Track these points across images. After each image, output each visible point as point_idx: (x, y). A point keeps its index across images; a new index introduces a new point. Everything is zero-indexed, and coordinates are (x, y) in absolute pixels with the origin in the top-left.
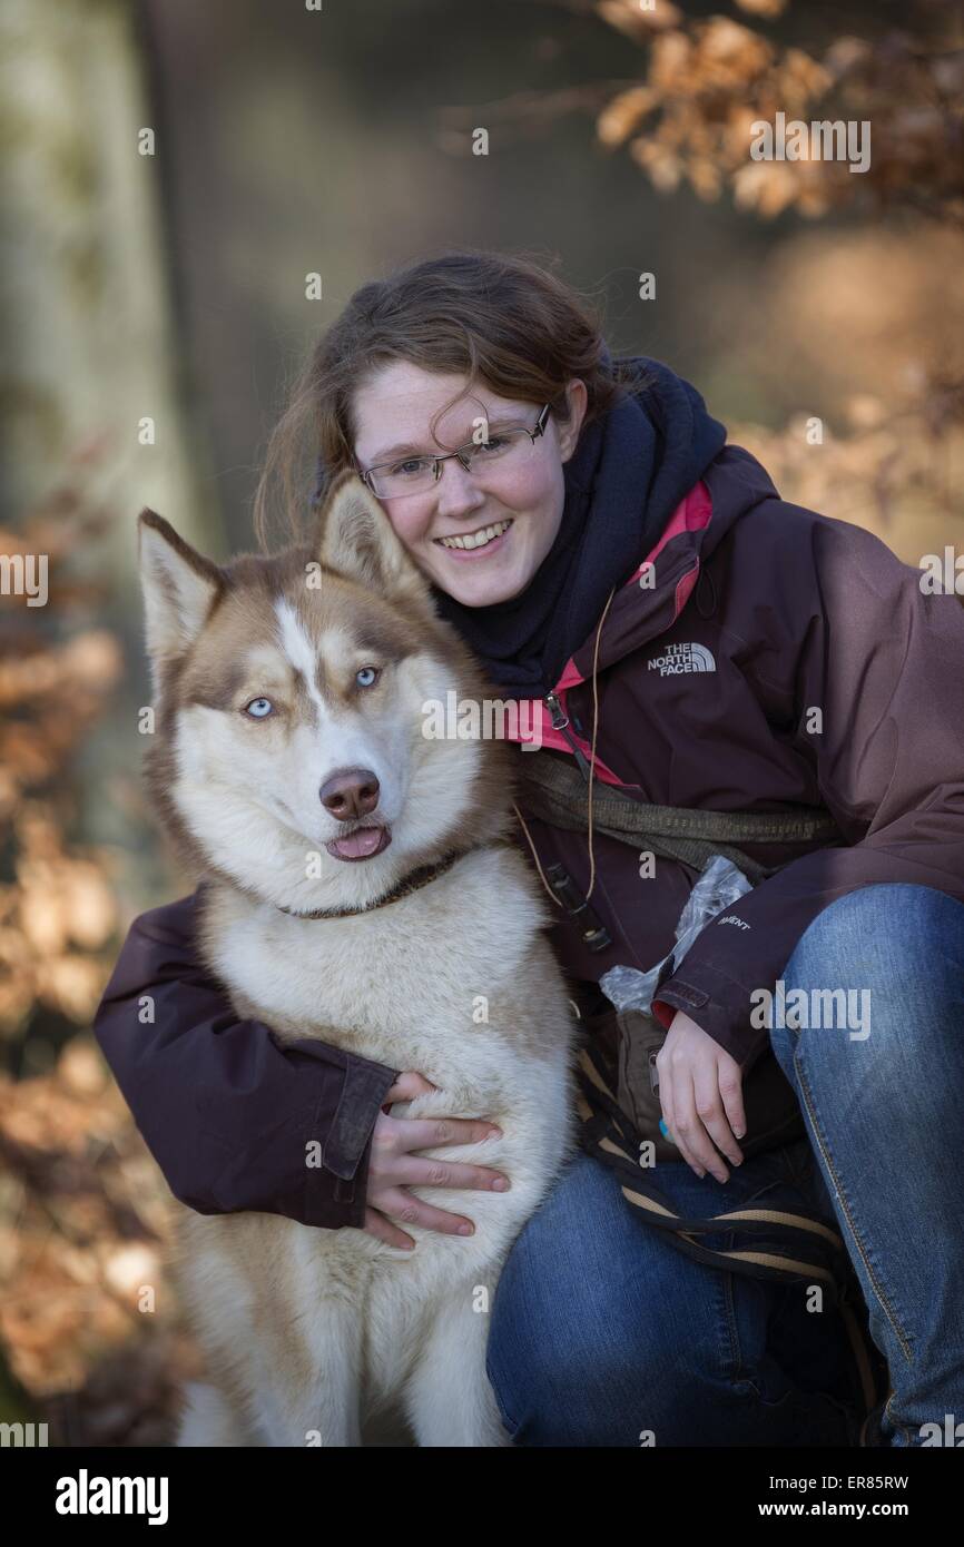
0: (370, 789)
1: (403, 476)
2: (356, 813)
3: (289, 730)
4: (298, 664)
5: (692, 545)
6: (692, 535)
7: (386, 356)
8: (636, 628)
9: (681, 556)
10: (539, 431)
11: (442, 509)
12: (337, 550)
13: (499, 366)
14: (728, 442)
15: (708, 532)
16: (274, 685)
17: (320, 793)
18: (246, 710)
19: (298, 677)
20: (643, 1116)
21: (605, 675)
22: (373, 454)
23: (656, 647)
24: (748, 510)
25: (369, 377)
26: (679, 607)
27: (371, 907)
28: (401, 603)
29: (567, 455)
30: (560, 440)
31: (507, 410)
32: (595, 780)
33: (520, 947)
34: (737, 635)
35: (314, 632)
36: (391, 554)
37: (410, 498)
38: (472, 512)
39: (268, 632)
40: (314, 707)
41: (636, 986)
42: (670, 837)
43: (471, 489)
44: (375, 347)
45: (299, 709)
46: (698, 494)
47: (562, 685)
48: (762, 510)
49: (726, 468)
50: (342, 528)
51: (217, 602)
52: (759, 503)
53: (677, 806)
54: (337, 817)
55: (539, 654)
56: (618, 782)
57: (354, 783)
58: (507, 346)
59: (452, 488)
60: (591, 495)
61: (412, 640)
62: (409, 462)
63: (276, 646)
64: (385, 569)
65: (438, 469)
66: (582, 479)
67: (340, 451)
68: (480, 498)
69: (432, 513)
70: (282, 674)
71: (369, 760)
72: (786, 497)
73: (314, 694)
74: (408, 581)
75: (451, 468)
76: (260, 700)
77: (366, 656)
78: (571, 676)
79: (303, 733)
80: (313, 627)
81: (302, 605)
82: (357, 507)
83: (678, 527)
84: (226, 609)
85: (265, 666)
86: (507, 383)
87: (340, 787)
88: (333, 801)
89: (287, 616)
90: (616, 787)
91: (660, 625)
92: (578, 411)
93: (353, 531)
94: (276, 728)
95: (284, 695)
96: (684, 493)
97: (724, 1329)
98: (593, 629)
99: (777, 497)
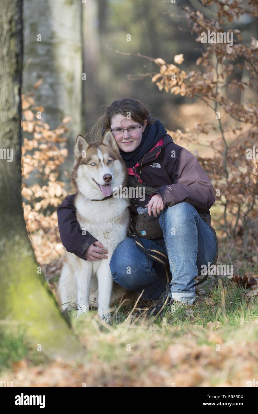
0: (111, 178)
1: (118, 131)
2: (108, 181)
3: (98, 168)
4: (100, 158)
5: (160, 148)
6: (160, 146)
7: (118, 113)
8: (149, 159)
9: (158, 149)
10: (140, 127)
11: (124, 138)
12: (105, 141)
13: (135, 116)
14: (167, 133)
15: (163, 146)
16: (96, 161)
17: (103, 177)
18: (91, 164)
19: (100, 160)
20: (139, 230)
21: (143, 166)
22: (114, 127)
23: (152, 163)
24: (169, 144)
25: (115, 116)
26: (156, 157)
27: (101, 200)
28: (115, 151)
29: (143, 131)
30: (142, 129)
31: (135, 124)
32: (139, 182)
33: (123, 209)
34: (165, 162)
35: (103, 154)
36: (114, 143)
37: (119, 135)
38: (128, 139)
39: (96, 153)
40: (102, 165)
41: (142, 211)
42: (149, 192)
43: (129, 135)
44: (116, 111)
45: (99, 165)
46: (161, 140)
47: (136, 166)
48: (171, 144)
49: (166, 137)
50: (107, 138)
51: (89, 148)
52: (170, 143)
53: (151, 187)
54: (105, 181)
55: (133, 161)
56: (142, 182)
57: (109, 176)
58: (136, 113)
59: (125, 134)
60: (146, 137)
61: (116, 157)
62: (119, 129)
63: (97, 155)
64: (113, 145)
65: (124, 131)
66: (145, 135)
67: (108, 126)
68: (130, 137)
69: (122, 138)
70: (97, 159)
71: (111, 173)
72: (175, 142)
73: (102, 163)
74: (116, 148)
75: (126, 131)
76: (93, 163)
77: (110, 159)
78: (137, 165)
79: (100, 168)
80: (103, 153)
81: (101, 149)
82: (109, 135)
83: (158, 145)
84: (90, 148)
85: (95, 158)
86: (136, 120)
87: (107, 176)
88: (105, 179)
89: (99, 151)
90: (141, 183)
91: (153, 159)
92: (145, 125)
93: (108, 139)
94: (95, 167)
95: (97, 163)
96: (160, 140)
97: (146, 261)
98: (142, 158)
99: (173, 142)
